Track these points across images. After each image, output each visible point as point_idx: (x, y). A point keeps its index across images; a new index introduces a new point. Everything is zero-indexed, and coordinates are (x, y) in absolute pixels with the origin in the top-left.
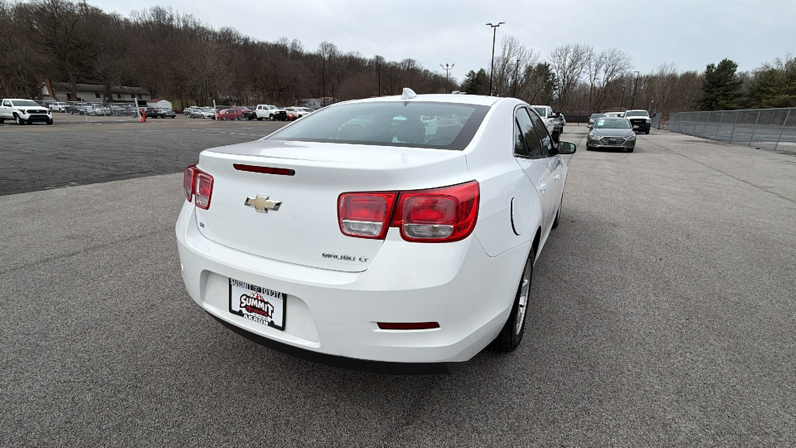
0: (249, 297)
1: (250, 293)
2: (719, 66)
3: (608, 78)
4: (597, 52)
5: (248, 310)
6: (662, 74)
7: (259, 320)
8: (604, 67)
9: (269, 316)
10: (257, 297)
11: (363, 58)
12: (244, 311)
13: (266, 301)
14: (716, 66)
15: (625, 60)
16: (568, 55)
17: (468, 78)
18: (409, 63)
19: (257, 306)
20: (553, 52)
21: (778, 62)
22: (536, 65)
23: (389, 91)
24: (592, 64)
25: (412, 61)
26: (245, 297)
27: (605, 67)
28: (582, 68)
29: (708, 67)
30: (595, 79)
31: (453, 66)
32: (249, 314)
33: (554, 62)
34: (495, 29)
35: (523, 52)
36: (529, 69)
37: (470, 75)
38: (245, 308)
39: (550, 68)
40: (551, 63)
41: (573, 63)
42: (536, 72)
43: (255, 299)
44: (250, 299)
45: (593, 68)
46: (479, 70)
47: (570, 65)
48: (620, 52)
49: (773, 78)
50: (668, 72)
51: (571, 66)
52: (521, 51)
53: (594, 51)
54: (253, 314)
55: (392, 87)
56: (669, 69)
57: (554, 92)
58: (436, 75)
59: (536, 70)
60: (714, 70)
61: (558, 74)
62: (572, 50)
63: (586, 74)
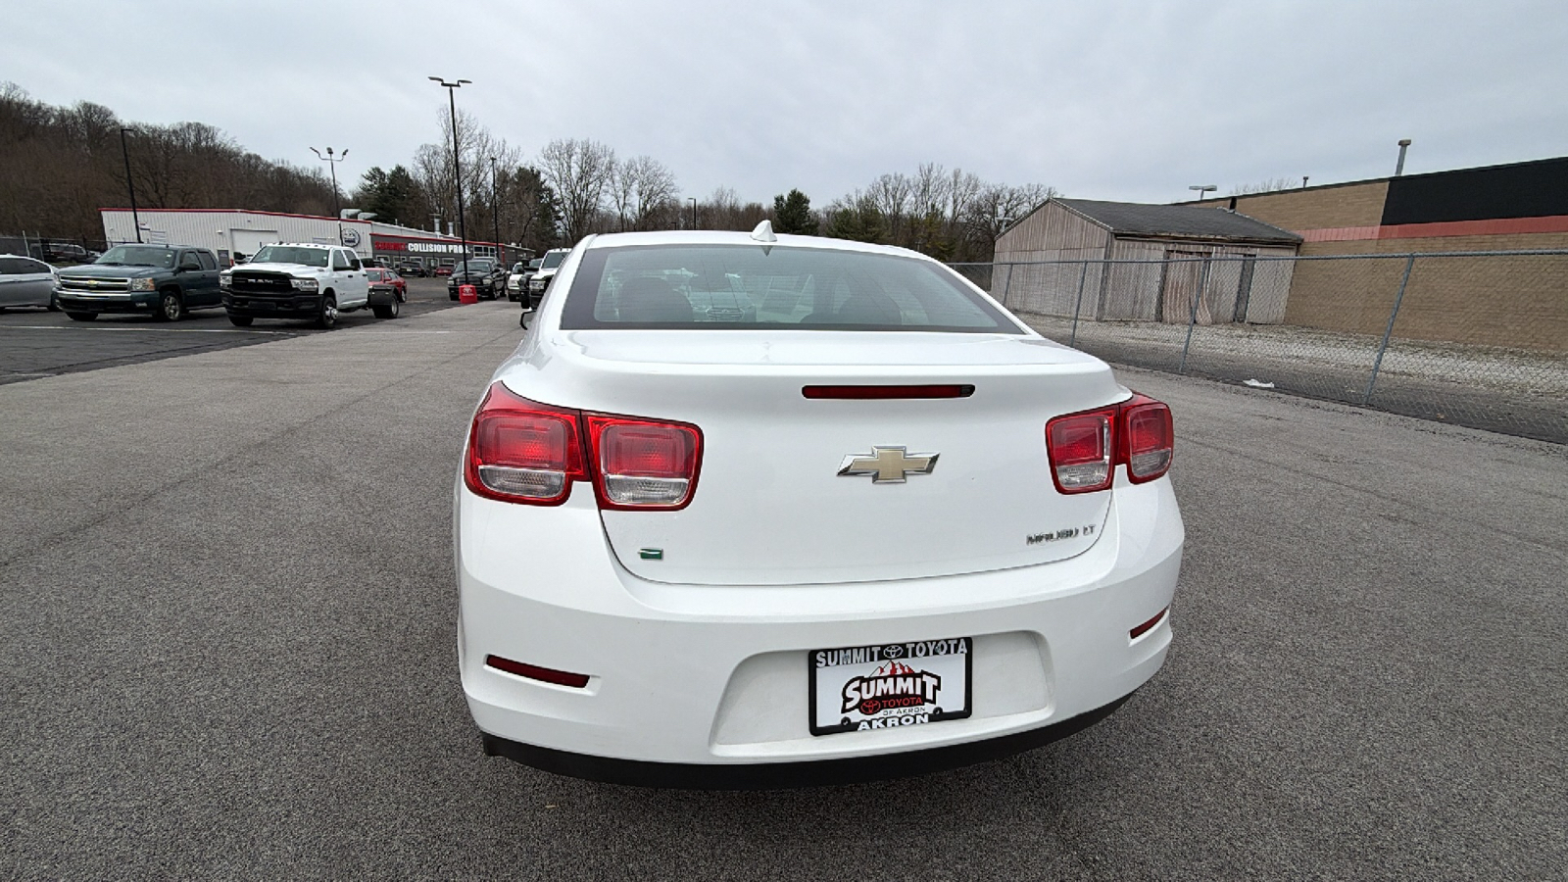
0: (868, 680)
1: (869, 669)
2: (789, 199)
3: (645, 205)
4: (622, 159)
5: (865, 711)
6: (719, 205)
7: (903, 721)
8: (635, 186)
9: (929, 701)
10: (894, 670)
11: (35, 103)
12: (855, 716)
13: (917, 671)
14: (786, 198)
15: (665, 178)
16: (574, 158)
17: (370, 183)
18: (198, 134)
19: (891, 692)
20: (546, 149)
21: (849, 201)
22: (516, 171)
23: (153, 196)
24: (617, 178)
25: (206, 130)
26: (857, 684)
27: (637, 186)
28: (601, 183)
29: (777, 200)
30: (625, 204)
31: (344, 154)
32: (869, 718)
33: (550, 168)
34: (451, 91)
35: (487, 142)
36: (502, 178)
37: (372, 177)
38: (857, 710)
39: (543, 177)
40: (542, 168)
41: (584, 175)
42: (517, 183)
43: (885, 679)
44: (872, 683)
45: (619, 185)
46: (394, 169)
47: (579, 175)
48: (657, 163)
49: (848, 222)
50: (727, 203)
51: (581, 179)
52: (483, 141)
53: (616, 157)
54: (881, 714)
55: (161, 187)
56: (729, 198)
57: (558, 223)
58: (280, 169)
59: (516, 180)
60: (784, 205)
61: (559, 191)
62: (578, 150)
63: (609, 196)
